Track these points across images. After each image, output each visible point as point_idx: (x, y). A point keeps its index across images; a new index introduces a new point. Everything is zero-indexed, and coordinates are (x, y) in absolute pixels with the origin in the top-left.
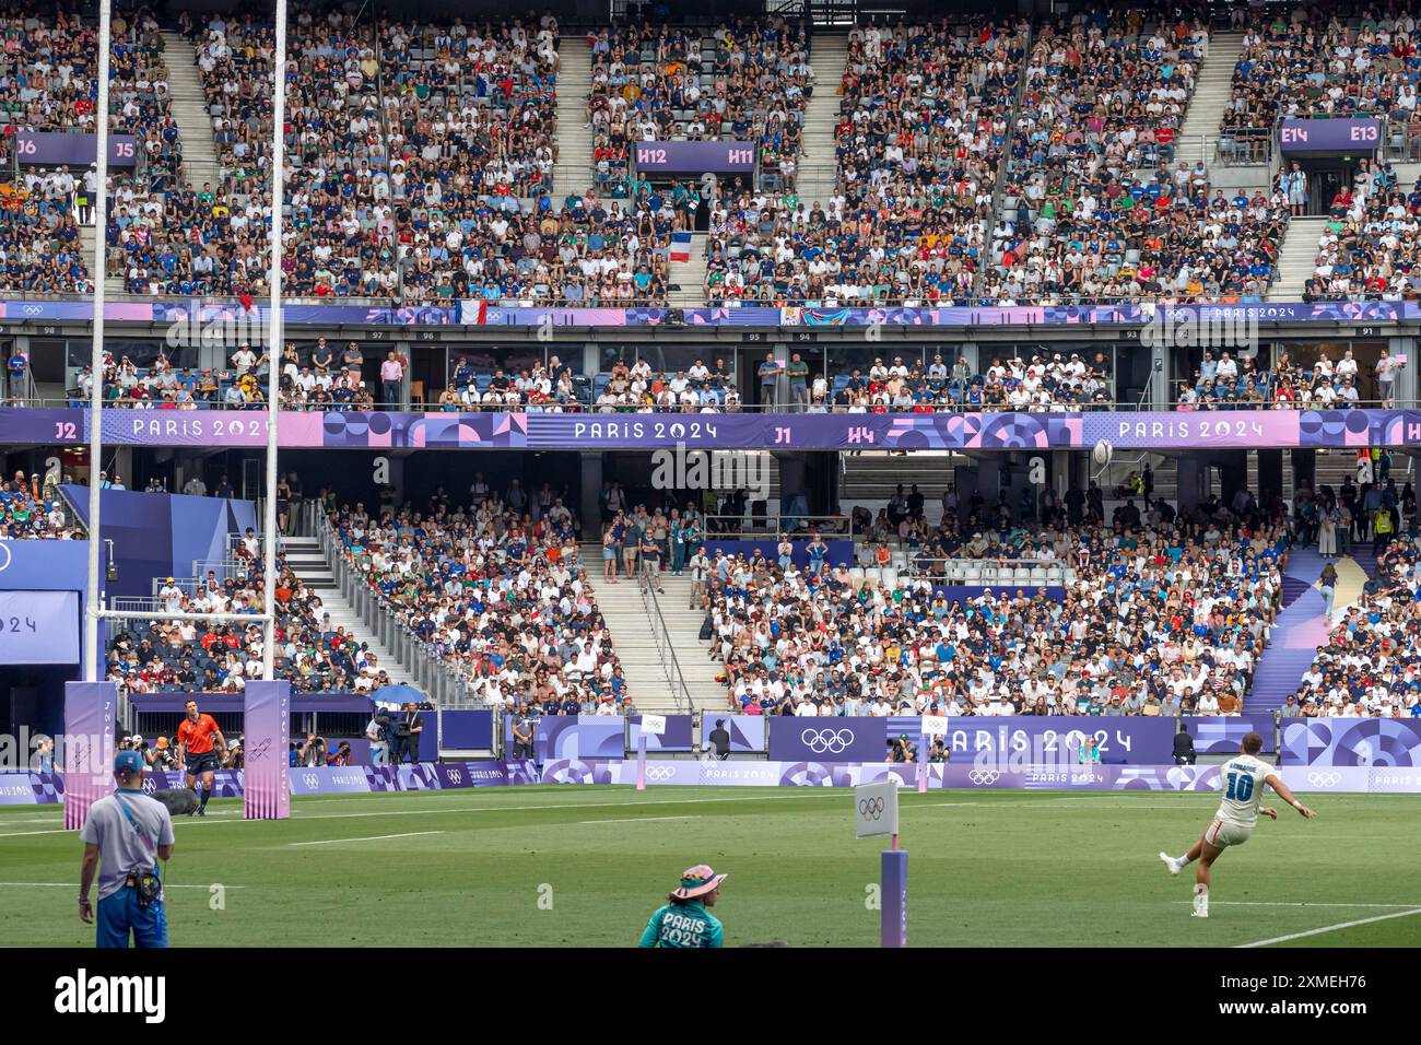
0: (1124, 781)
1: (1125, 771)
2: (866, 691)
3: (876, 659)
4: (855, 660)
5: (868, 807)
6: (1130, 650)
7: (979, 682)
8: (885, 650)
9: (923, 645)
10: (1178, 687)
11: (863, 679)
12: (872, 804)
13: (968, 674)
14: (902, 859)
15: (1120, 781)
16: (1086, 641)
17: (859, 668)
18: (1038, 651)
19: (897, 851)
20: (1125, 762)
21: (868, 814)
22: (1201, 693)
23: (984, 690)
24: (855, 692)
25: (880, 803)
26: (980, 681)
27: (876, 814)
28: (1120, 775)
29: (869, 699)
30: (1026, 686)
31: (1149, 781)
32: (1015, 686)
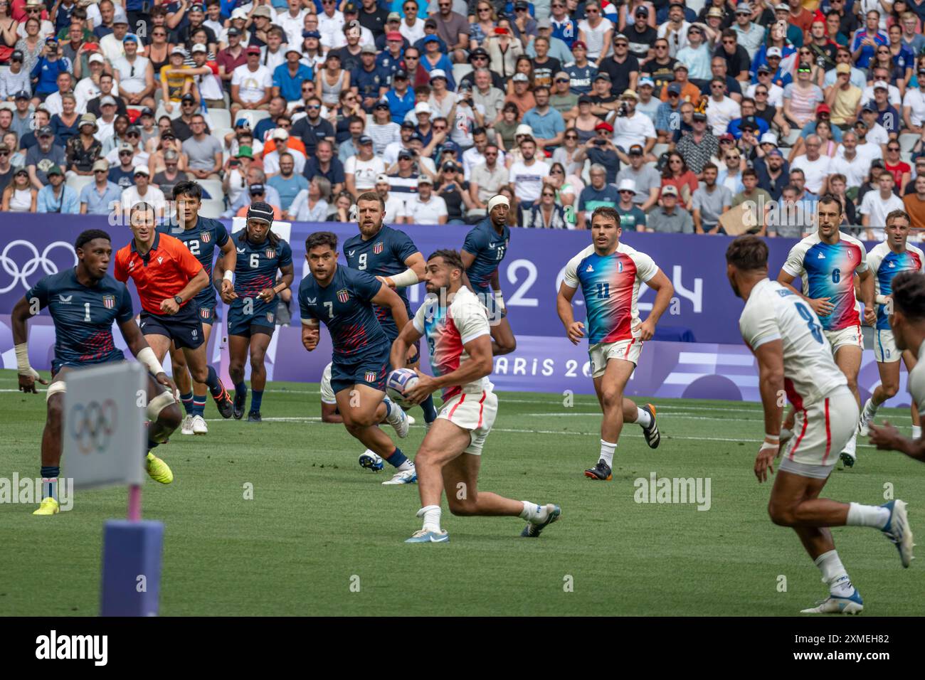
0: (684, 379)
1: (685, 358)
2: (111, 156)
3: (134, 87)
4: (85, 90)
5: (86, 422)
6: (706, 88)
7: (366, 148)
8: (157, 68)
9: (242, 61)
10: (813, 172)
11: (105, 131)
12: (94, 416)
13: (343, 131)
14: (150, 542)
15: (674, 379)
16: (607, 64)
17: (94, 106)
18: (499, 81)
19: (141, 522)
20: (688, 337)
21: (87, 439)
22: (867, 187)
23: (376, 166)
24: (83, 160)
25: (108, 414)
26: (369, 143)
27: (101, 438)
28: (675, 366)
29: (114, 175)
30: (473, 160)
31: (740, 381)
32: (449, 160)
